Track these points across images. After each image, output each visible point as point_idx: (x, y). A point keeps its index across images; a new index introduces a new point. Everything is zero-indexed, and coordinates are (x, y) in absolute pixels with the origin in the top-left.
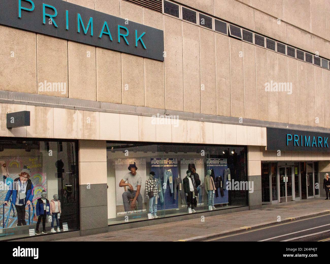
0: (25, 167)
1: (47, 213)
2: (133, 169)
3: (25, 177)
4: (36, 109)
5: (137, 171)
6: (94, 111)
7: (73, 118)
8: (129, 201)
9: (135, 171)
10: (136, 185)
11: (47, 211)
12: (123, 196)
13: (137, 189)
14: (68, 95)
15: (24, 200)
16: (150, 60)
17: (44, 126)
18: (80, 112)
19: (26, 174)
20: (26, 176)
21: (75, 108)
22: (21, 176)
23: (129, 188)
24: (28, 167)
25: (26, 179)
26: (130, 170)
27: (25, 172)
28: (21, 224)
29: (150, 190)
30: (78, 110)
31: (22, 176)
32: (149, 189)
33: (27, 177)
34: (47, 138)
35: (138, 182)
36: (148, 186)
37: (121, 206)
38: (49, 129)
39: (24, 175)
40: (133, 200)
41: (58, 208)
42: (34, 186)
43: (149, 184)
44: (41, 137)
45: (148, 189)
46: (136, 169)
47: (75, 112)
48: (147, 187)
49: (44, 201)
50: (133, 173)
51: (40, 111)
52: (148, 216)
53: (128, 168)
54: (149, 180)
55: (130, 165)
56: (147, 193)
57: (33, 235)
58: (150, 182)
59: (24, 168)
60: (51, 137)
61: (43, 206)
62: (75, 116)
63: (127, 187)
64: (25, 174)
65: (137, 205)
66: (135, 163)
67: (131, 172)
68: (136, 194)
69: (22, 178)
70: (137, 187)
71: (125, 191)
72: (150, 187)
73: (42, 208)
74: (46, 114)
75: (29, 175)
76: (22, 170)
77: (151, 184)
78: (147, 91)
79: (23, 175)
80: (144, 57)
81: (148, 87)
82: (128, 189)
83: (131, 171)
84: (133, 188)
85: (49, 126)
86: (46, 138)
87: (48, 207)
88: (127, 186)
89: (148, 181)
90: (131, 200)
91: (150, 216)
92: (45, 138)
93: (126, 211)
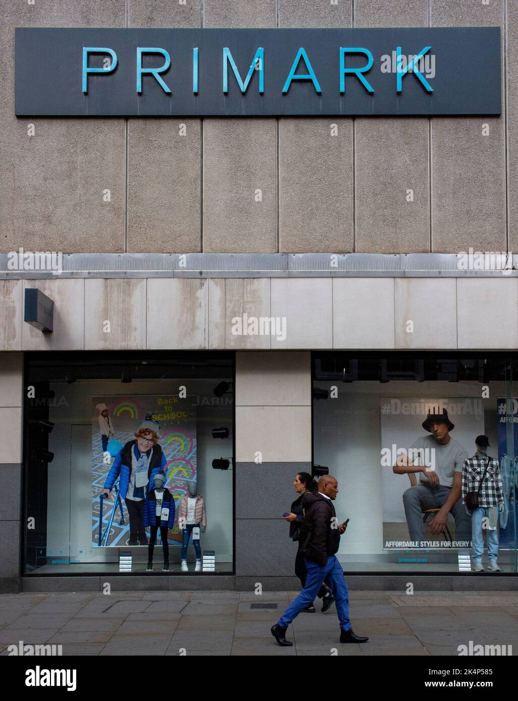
0: (149, 418)
1: (162, 523)
2: (440, 429)
3: (148, 440)
4: (106, 287)
5: (450, 434)
6: (254, 278)
7: (197, 298)
8: (423, 515)
9: (447, 434)
10: (449, 471)
11: (161, 519)
12: (405, 497)
13: (453, 482)
14: (202, 246)
15: (145, 488)
16: (453, 120)
17: (124, 322)
18: (216, 284)
19: (149, 434)
20: (149, 437)
21: (203, 274)
22: (140, 436)
23: (425, 478)
24: (155, 418)
25: (151, 443)
26: (430, 432)
27: (147, 427)
28: (138, 541)
29: (474, 488)
30: (211, 278)
31: (142, 437)
32: (470, 485)
33: (152, 440)
34: (131, 349)
35: (455, 464)
36: (468, 475)
37: (401, 523)
38: (135, 329)
39: (145, 435)
40: (439, 511)
41: (193, 514)
42: (167, 459)
43: (470, 470)
44: (116, 349)
45: (466, 485)
46: (451, 427)
47: (202, 285)
48: (465, 478)
49: (159, 496)
50: (439, 437)
51: (116, 288)
52: (460, 561)
53: (423, 423)
54: (470, 459)
55: (429, 416)
56: (463, 496)
57: (126, 570)
58: (472, 465)
59: (147, 420)
60: (139, 348)
61: (155, 506)
62: (201, 294)
63: (417, 475)
64: (147, 433)
65: (452, 529)
66: (444, 410)
67: (431, 436)
68: (448, 495)
69: (141, 442)
70: (452, 479)
71: (412, 486)
72: (474, 478)
73: (152, 510)
74: (130, 295)
75: (158, 434)
76: (143, 424)
77: (474, 470)
78: (440, 207)
79: (143, 434)
80: (429, 117)
81: (441, 196)
82: (422, 481)
83: (431, 434)
84: (438, 480)
85: (136, 321)
86: (129, 349)
87: (166, 511)
88: (417, 471)
89: (466, 463)
90: (431, 512)
91: (464, 564)
92: (126, 349)
93: (413, 539)
